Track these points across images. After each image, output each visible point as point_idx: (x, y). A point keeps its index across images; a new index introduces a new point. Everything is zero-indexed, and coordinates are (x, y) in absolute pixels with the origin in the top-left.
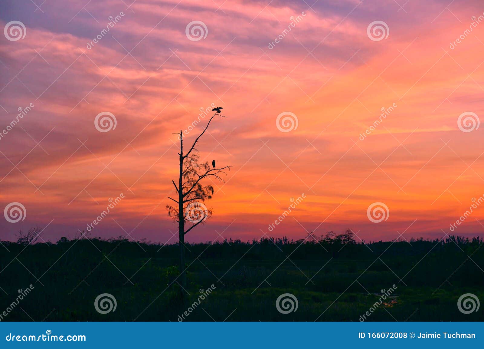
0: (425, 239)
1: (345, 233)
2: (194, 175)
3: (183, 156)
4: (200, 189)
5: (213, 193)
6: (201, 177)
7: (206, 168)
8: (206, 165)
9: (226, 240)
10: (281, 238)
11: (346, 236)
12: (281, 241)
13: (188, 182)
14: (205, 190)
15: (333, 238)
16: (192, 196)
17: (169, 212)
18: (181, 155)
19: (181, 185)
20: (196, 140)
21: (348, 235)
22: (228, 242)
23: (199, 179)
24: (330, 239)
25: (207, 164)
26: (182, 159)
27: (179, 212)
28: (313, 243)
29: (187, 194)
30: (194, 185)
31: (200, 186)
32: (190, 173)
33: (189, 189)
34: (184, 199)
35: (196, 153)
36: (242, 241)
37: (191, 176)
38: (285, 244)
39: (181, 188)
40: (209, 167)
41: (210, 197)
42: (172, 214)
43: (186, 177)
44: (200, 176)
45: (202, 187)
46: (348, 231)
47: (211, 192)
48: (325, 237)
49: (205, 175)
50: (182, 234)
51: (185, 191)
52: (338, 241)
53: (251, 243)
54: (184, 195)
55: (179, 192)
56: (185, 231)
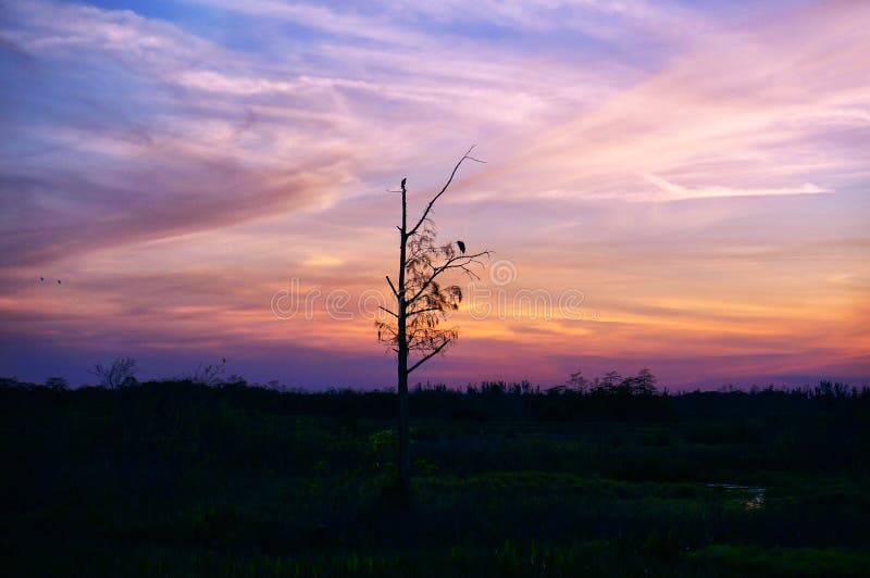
0: (777, 387)
1: (636, 375)
2: (425, 266)
3: (407, 232)
4: (436, 291)
5: (460, 299)
6: (437, 271)
7: (447, 253)
8: (447, 250)
9: (420, 384)
10: (518, 382)
11: (638, 380)
12: (518, 387)
13: (415, 280)
14: (444, 293)
15: (616, 383)
16: (422, 304)
17: (379, 333)
18: (403, 230)
19: (402, 285)
20: (431, 204)
21: (644, 379)
22: (423, 388)
23: (435, 275)
24: (610, 385)
25: (449, 246)
26: (404, 237)
27: (397, 332)
28: (580, 393)
29: (413, 300)
30: (426, 285)
31: (436, 287)
32: (418, 263)
33: (416, 292)
34: (409, 310)
35: (429, 228)
36: (448, 387)
37: (419, 268)
38: (525, 393)
39: (403, 290)
40: (453, 252)
41: (456, 306)
42: (384, 337)
43: (411, 271)
44: (435, 270)
45: (440, 289)
46: (645, 371)
47: (457, 297)
48: (601, 381)
49: (445, 267)
50: (403, 372)
51: (408, 296)
52: (625, 389)
53: (465, 390)
54: (408, 304)
55: (399, 297)
56: (408, 368)
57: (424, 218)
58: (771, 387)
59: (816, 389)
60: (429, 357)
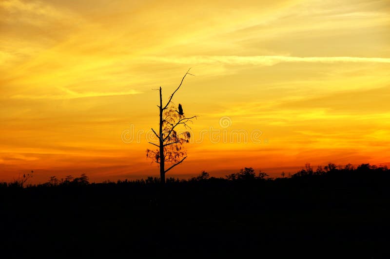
1: (80, 177)
3: (163, 108)
5: (190, 138)
14: (180, 135)
15: (71, 180)
18: (161, 107)
20: (173, 95)
21: (83, 178)
23: (173, 128)
24: (68, 182)
26: (161, 110)
28: (55, 185)
29: (166, 139)
30: (171, 132)
31: (175, 133)
34: (165, 143)
39: (161, 134)
41: (188, 141)
46: (83, 175)
49: (178, 124)
51: (164, 137)
54: (164, 141)
55: (160, 138)
56: (165, 170)
57: (170, 101)
58: (127, 180)
59: (146, 180)
60: (175, 165)
